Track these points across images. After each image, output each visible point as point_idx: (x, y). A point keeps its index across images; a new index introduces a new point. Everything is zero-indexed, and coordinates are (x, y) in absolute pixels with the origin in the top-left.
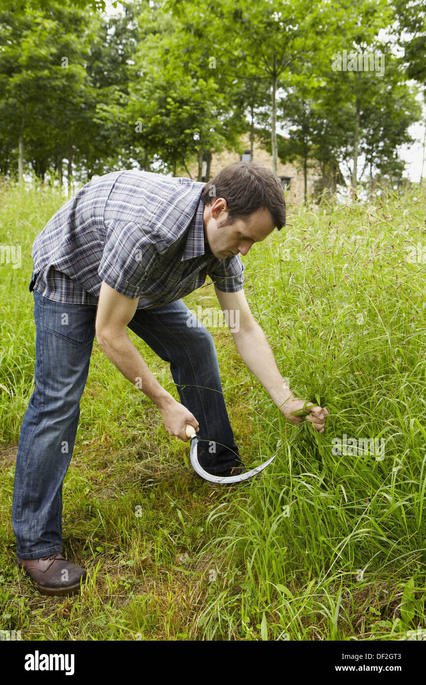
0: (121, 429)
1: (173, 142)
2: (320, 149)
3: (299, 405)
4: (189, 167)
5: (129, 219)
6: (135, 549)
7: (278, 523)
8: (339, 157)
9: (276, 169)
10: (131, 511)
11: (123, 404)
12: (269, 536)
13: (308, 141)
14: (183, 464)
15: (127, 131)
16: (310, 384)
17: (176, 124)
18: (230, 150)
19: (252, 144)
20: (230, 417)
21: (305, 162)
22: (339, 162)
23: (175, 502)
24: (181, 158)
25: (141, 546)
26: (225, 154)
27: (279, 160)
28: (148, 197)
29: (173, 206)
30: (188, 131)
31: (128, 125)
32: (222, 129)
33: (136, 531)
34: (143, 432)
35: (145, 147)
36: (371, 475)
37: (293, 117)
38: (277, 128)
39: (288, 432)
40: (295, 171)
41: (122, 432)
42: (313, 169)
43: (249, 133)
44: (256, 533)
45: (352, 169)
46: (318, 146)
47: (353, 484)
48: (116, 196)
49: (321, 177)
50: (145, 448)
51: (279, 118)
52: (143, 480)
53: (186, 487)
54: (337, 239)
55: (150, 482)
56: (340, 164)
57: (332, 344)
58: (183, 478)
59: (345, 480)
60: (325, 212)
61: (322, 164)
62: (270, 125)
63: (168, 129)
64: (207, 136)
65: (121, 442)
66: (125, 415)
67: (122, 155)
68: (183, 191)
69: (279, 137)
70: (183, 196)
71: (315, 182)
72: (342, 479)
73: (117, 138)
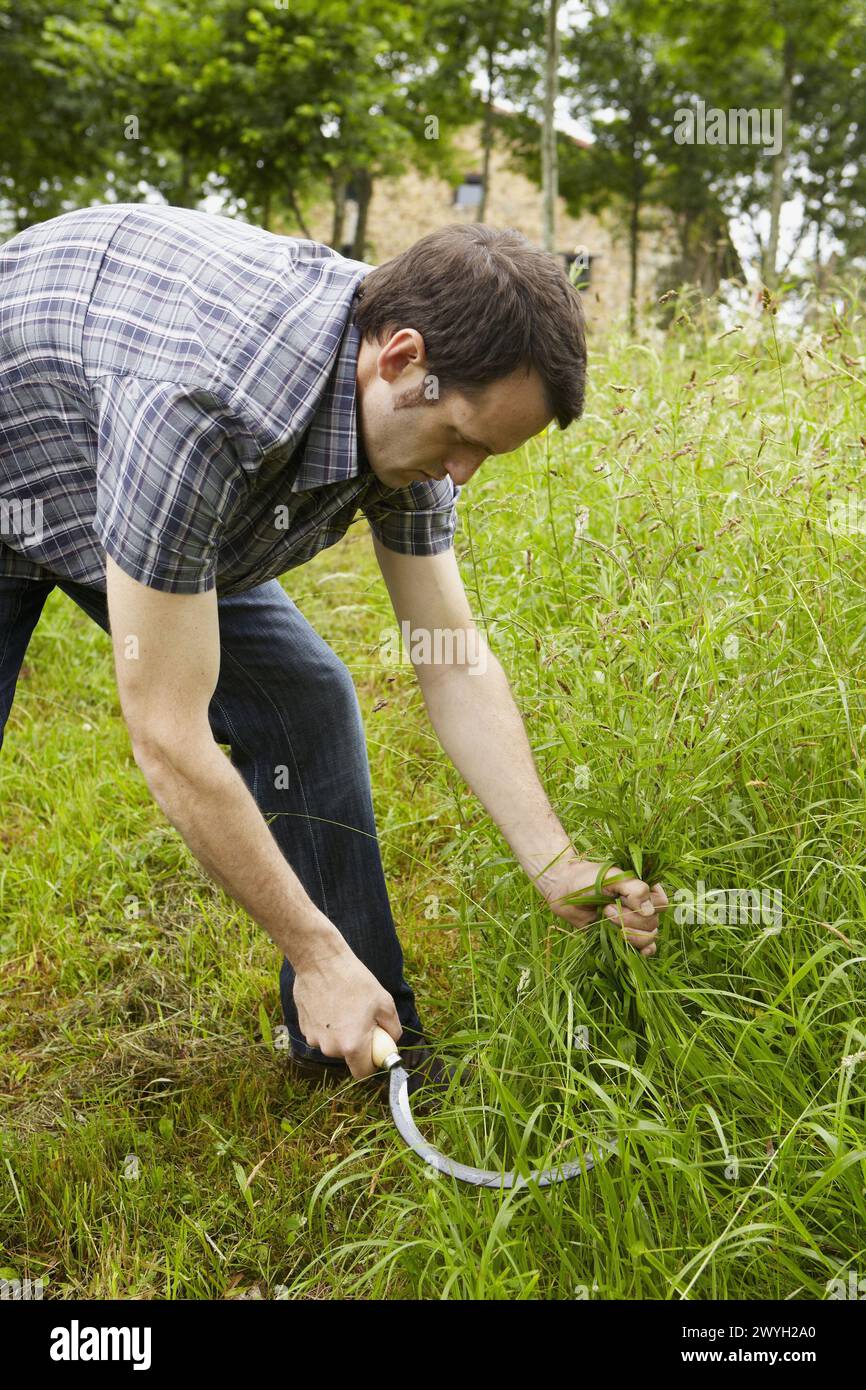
0: (83, 937)
1: (265, 139)
2: (678, 178)
3: (585, 876)
4: (306, 216)
5: (159, 375)
6: (110, 1272)
7: (518, 1206)
8: (729, 202)
9: (551, 229)
10: (102, 1166)
11: (94, 867)
12: (490, 1243)
13: (645, 154)
14: (258, 1038)
15: (134, 100)
16: (617, 818)
17: (272, 88)
18: (424, 171)
19: (487, 157)
20: (396, 911)
21: (635, 212)
22: (729, 218)
23: (229, 1144)
24: (285, 188)
25: (127, 1265)
26: (410, 180)
27: (560, 205)
28: (205, 308)
29: (275, 339)
30: (306, 110)
31: (136, 87)
32: (403, 109)
33: (115, 1221)
34: (146, 945)
35: (184, 150)
36: (782, 1076)
37: (607, 84)
38: (557, 114)
39: (553, 950)
40: (606, 238)
41: (88, 944)
42: (657, 235)
43: (477, 127)
44: (454, 1231)
45: (765, 237)
46: (673, 169)
47: (731, 1098)
48: (112, 294)
49: (679, 258)
50: (151, 989)
51: (565, 83)
52: (141, 1081)
53: (262, 1100)
54: (713, 421)
55: (161, 1087)
56: (733, 224)
57: (686, 710)
58: (255, 1078)
59: (709, 1086)
60: (682, 349)
61: (683, 220)
62: (539, 103)
63: (249, 102)
64: (362, 126)
65: (82, 973)
66: (96, 898)
67: (118, 172)
68: (302, 292)
69: (563, 138)
70: (301, 308)
71: (662, 271)
72: (700, 1084)
73: (104, 120)
